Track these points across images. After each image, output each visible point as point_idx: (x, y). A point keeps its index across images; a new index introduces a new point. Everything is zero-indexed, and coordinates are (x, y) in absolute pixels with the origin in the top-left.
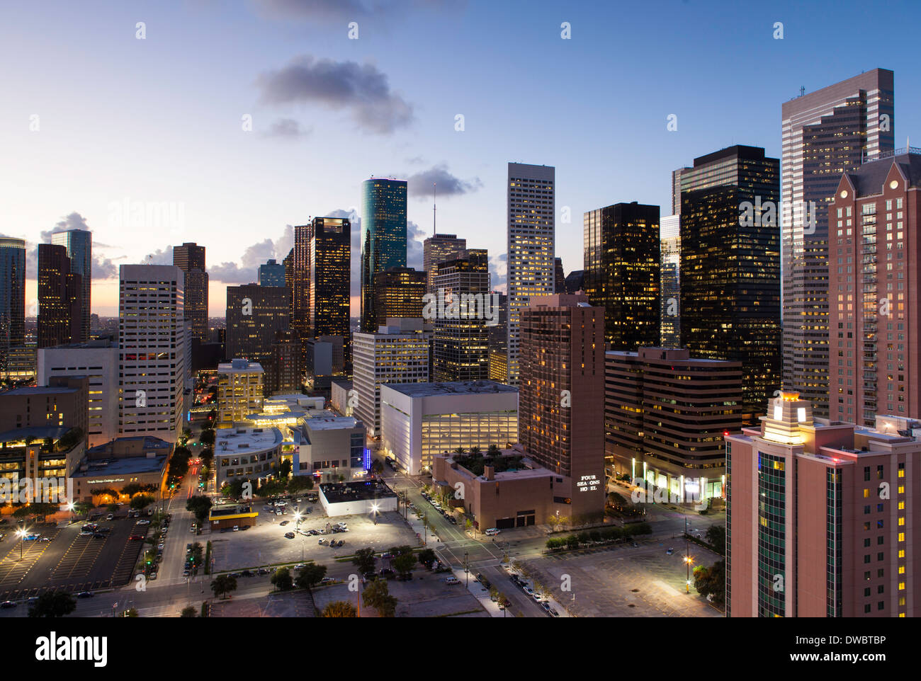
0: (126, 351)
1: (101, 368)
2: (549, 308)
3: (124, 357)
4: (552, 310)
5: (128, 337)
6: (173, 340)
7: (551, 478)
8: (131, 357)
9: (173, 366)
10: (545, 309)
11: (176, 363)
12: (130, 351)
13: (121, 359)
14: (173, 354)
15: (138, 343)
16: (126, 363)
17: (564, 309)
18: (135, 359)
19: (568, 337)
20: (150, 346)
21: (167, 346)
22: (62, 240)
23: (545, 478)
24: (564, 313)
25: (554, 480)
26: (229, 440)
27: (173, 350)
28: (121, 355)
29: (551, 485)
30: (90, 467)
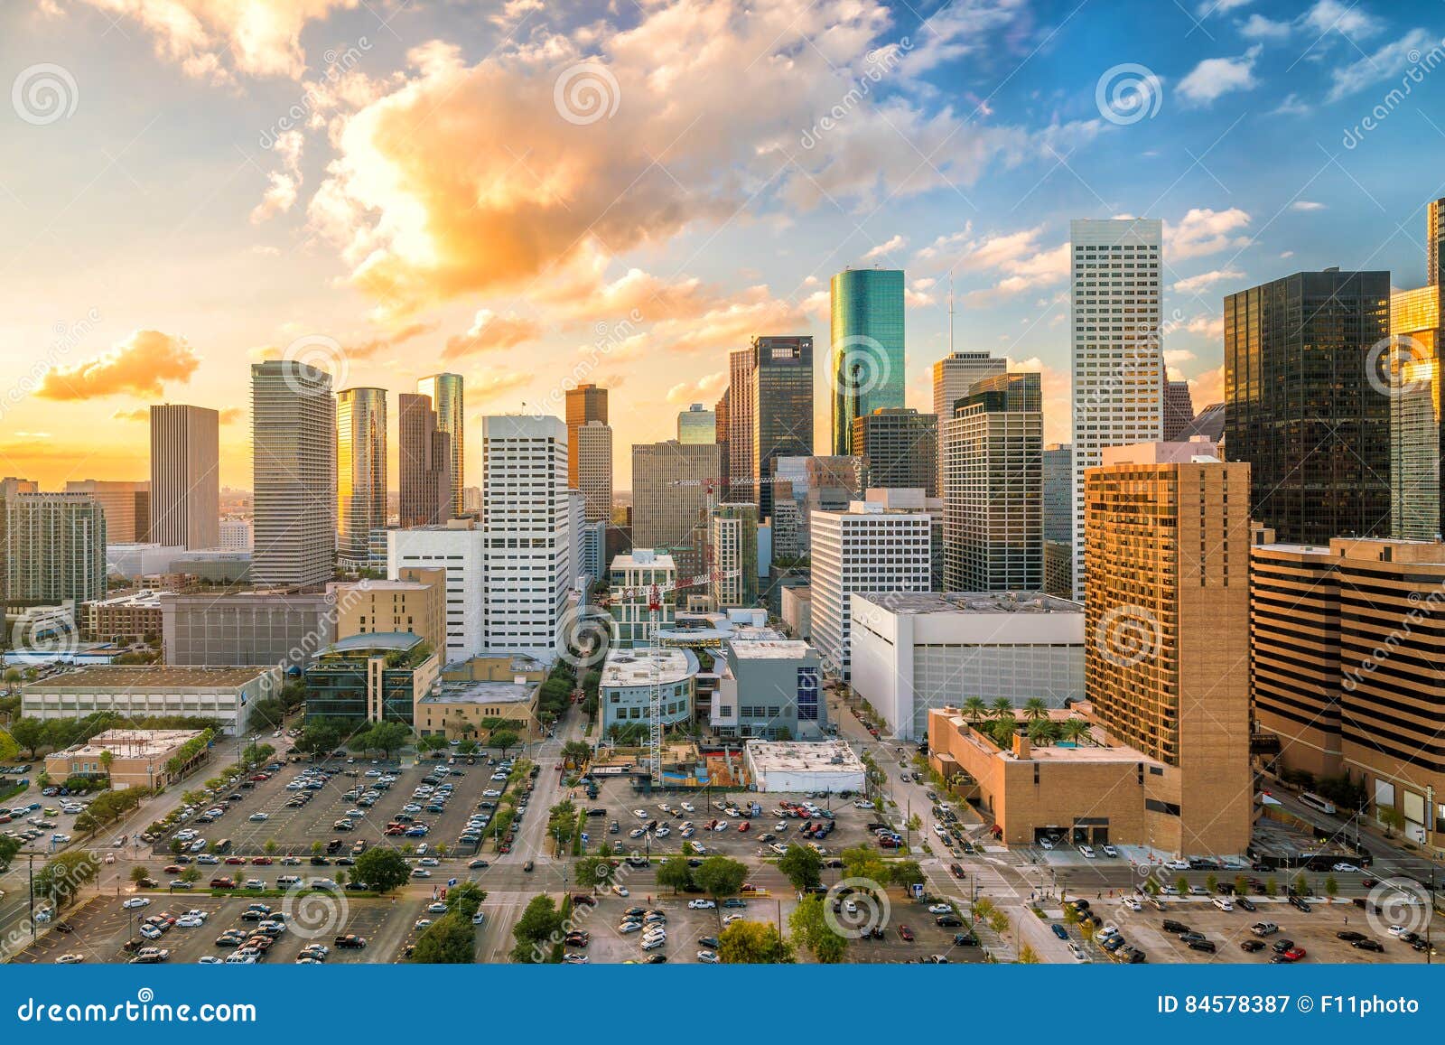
0: (492, 535)
1: (461, 558)
2: (1136, 467)
3: (490, 543)
4: (1140, 470)
5: (494, 516)
6: (551, 520)
7: (1141, 766)
8: (498, 543)
9: (552, 557)
10: (1127, 468)
11: (556, 553)
12: (497, 535)
13: (486, 546)
14: (552, 540)
15: (507, 525)
16: (492, 551)
17: (1163, 467)
18: (503, 546)
19: (1171, 517)
20: (522, 529)
21: (544, 529)
22: (428, 388)
23: (1130, 765)
24: (1163, 475)
25: (1147, 770)
26: (622, 666)
27: (552, 535)
28: (486, 541)
29: (1141, 778)
30: (445, 691)
